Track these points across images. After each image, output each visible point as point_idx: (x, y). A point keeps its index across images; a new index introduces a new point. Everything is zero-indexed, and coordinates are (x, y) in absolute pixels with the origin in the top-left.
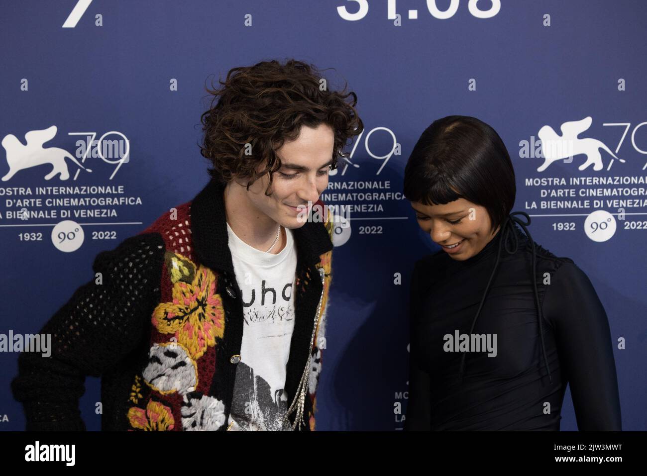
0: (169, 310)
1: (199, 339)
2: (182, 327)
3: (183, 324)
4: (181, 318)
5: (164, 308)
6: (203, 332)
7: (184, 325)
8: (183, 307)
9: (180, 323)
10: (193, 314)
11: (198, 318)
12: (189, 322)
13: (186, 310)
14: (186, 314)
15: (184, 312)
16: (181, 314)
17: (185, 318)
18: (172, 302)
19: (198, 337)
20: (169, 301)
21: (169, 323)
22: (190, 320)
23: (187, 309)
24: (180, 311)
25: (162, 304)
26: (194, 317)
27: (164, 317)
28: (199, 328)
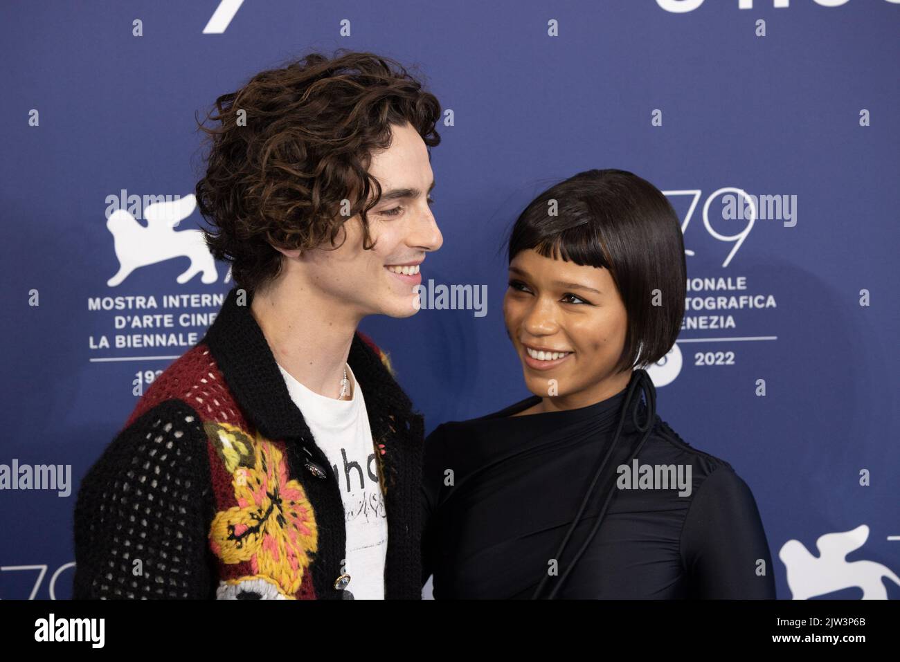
0: (236, 521)
1: (289, 558)
2: (260, 546)
3: (260, 541)
4: (255, 530)
5: (227, 520)
6: (291, 545)
7: (262, 541)
8: (254, 510)
9: (256, 539)
10: (270, 518)
11: (278, 524)
12: (267, 533)
13: (259, 514)
14: (261, 521)
15: (258, 519)
16: (254, 523)
17: (261, 529)
18: (238, 505)
19: (287, 556)
20: (231, 507)
21: (239, 543)
22: (270, 530)
23: (260, 511)
24: (253, 518)
25: (221, 514)
26: (272, 523)
27: (228, 536)
28: (285, 540)
